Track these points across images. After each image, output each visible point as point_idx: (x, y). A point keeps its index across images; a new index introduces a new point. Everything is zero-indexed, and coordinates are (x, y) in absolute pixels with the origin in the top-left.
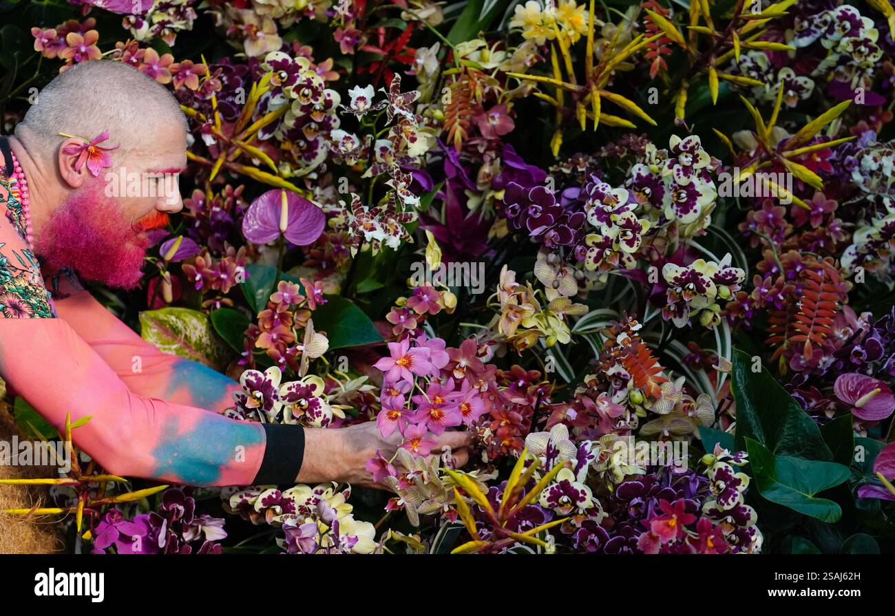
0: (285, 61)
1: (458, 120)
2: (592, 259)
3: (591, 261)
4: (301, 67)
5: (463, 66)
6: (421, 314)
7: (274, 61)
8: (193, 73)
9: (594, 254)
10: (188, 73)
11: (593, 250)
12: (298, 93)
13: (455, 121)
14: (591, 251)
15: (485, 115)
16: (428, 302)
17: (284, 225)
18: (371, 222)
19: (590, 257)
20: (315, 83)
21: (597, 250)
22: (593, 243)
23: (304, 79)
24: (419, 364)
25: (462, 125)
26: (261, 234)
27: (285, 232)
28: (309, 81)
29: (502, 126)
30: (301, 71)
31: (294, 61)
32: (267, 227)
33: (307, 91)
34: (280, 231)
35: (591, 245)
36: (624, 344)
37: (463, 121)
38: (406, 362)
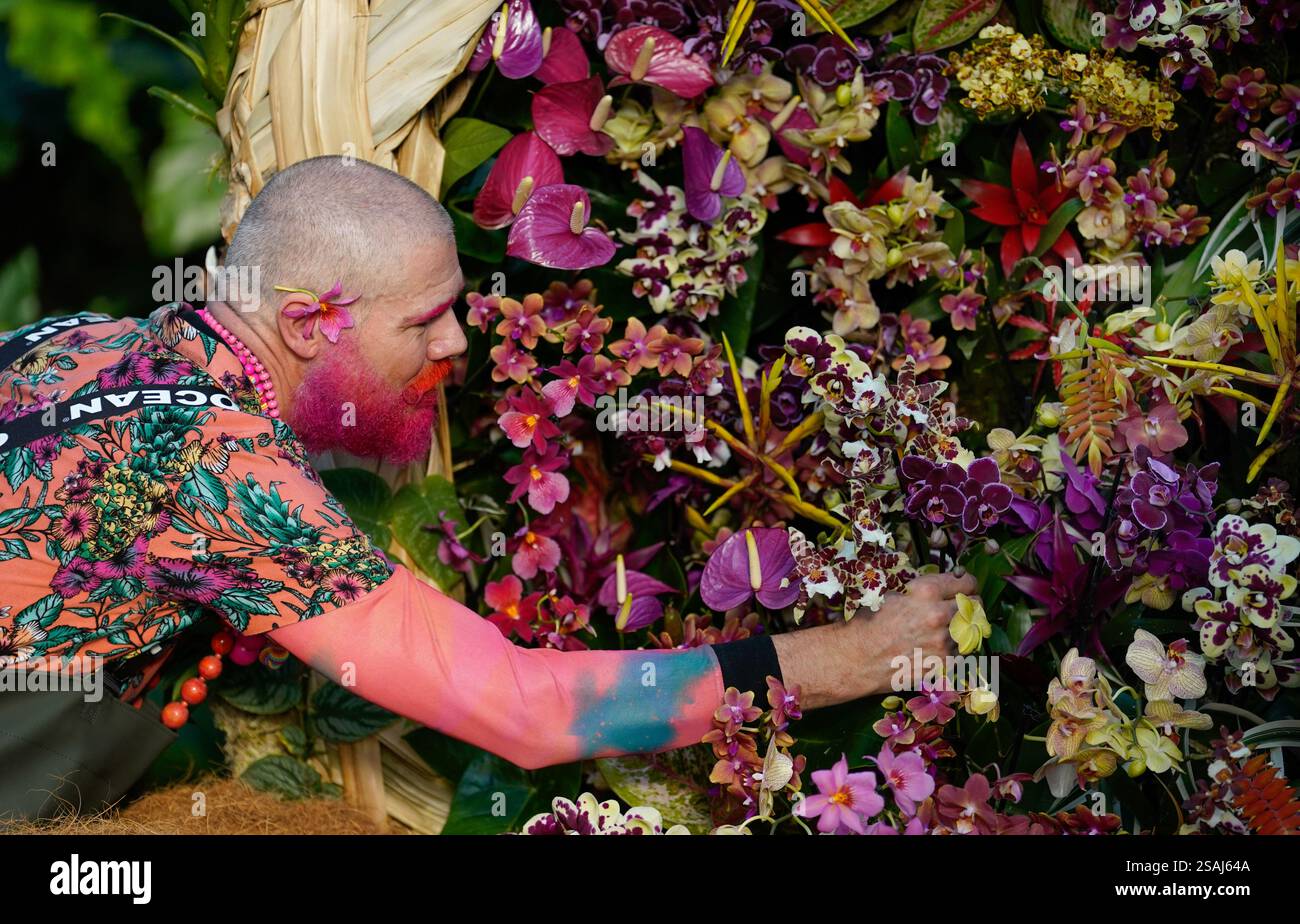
0: (812, 340)
1: (1093, 427)
2: (1210, 639)
3: (1209, 641)
4: (834, 349)
5: (1090, 347)
6: (923, 722)
7: (797, 340)
8: (682, 351)
9: (1212, 631)
10: (676, 352)
11: (1210, 625)
12: (825, 386)
13: (1088, 429)
14: (1206, 627)
15: (1140, 420)
16: (937, 706)
17: (756, 581)
18: (823, 568)
19: (1206, 636)
20: (851, 373)
21: (1216, 625)
22: (1209, 613)
23: (835, 366)
24: (864, 799)
25: (1099, 433)
26: (725, 596)
27: (759, 591)
28: (841, 370)
29: (1168, 439)
30: (833, 354)
31: (824, 340)
32: (734, 584)
33: (837, 385)
34: (752, 589)
35: (1205, 616)
36: (1220, 779)
37: (1102, 428)
38: (845, 797)
